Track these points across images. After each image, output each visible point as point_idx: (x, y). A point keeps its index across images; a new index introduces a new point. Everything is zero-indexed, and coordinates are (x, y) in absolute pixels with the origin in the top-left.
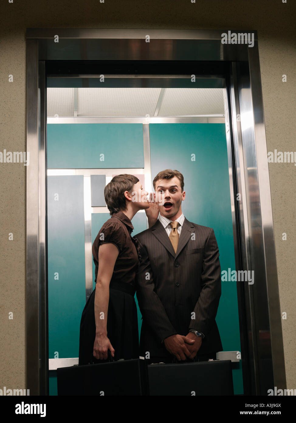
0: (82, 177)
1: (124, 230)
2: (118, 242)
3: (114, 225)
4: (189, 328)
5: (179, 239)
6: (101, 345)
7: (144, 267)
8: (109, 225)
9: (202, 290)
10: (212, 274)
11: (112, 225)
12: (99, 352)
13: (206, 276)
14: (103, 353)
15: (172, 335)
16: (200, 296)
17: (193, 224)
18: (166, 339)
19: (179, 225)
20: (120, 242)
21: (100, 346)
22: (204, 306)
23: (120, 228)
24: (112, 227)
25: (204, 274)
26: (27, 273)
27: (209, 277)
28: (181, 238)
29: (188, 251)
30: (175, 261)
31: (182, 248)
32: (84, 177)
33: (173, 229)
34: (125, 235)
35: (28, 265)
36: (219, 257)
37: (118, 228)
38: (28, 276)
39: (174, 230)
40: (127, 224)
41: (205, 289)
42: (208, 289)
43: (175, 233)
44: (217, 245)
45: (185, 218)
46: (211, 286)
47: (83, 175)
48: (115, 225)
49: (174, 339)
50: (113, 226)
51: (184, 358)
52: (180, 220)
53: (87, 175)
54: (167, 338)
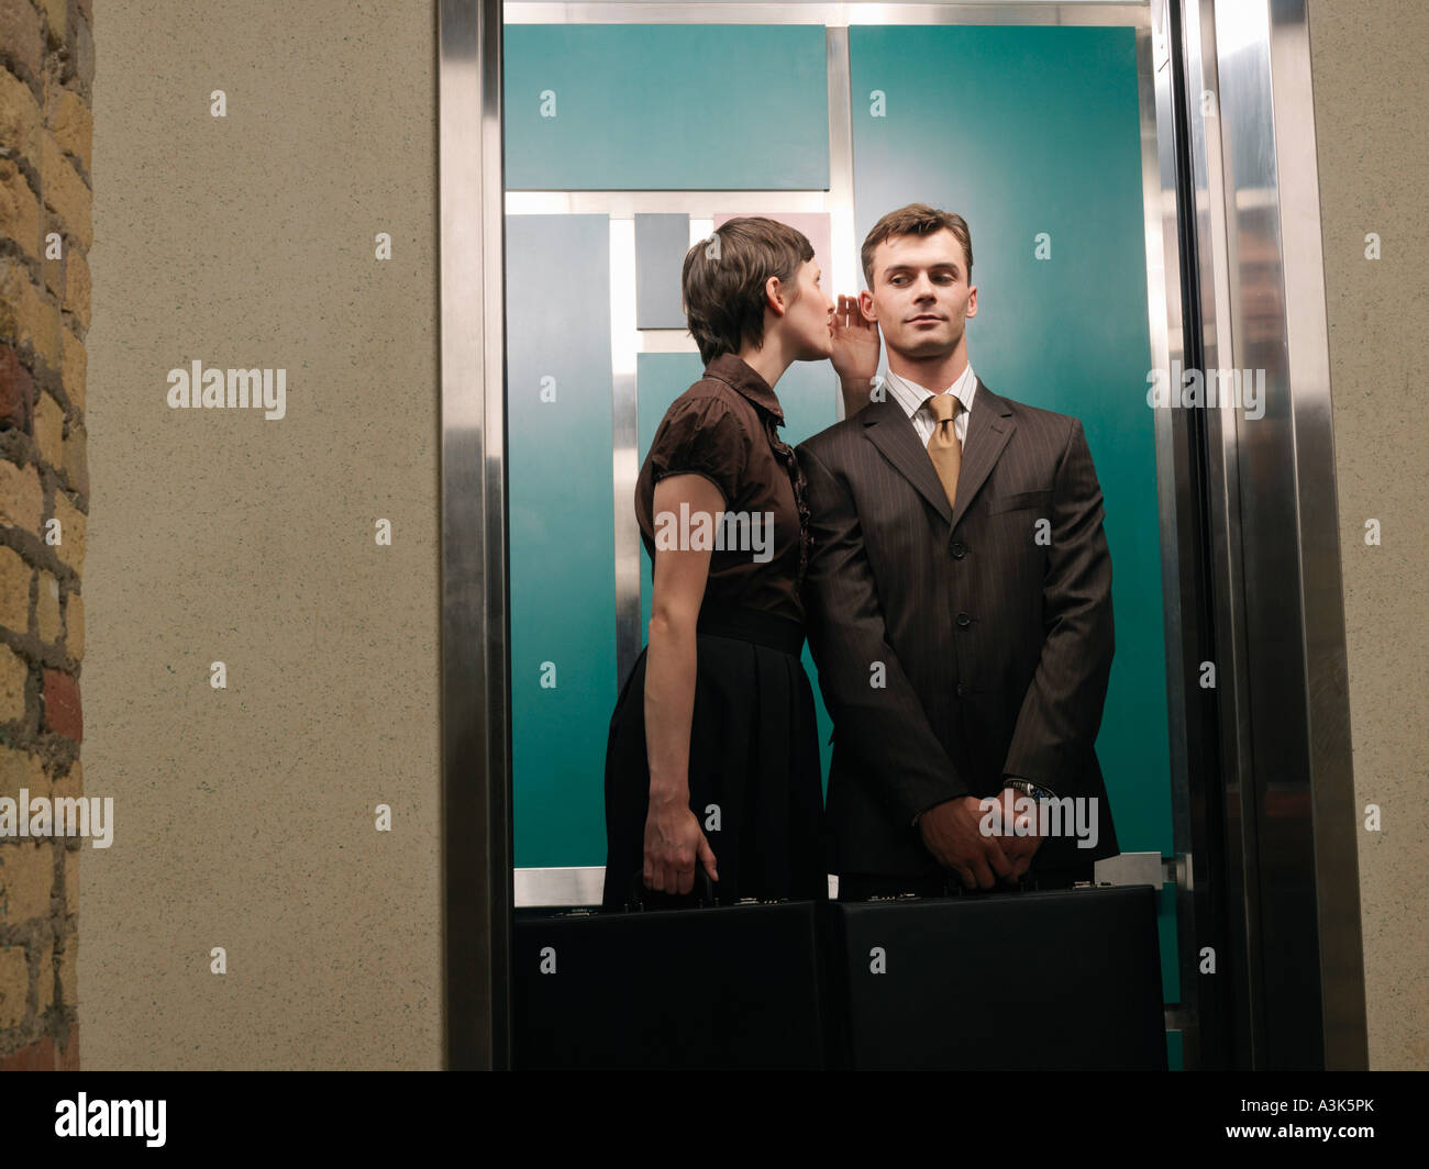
0: (603, 221)
1: (740, 423)
2: (720, 470)
3: (700, 407)
4: (1005, 771)
5: (961, 457)
6: (670, 839)
7: (842, 556)
8: (686, 408)
9: (1048, 639)
10: (1084, 581)
11: (694, 408)
12: (667, 866)
13: (1062, 589)
14: (681, 867)
15: (953, 798)
16: (1039, 659)
17: (1007, 402)
18: (929, 813)
19: (959, 407)
20: (727, 469)
21: (669, 843)
22: (1055, 695)
23: (724, 416)
24: (693, 417)
25: (1053, 581)
26: (446, 581)
27: (1073, 594)
28: (966, 454)
29: (997, 505)
30: (952, 537)
31: (976, 488)
32: (611, 222)
33: (940, 425)
34: (746, 440)
35: (448, 553)
36: (1104, 523)
37: (717, 419)
38: (449, 593)
39: (945, 428)
40: (756, 399)
41: (1058, 632)
42: (1068, 636)
43: (948, 438)
44: (1096, 479)
45: (980, 384)
46: (1079, 625)
47: (608, 215)
48: (708, 408)
49: (960, 813)
50: (697, 410)
51: (988, 880)
52: (963, 387)
53: (621, 216)
54: (932, 807)
